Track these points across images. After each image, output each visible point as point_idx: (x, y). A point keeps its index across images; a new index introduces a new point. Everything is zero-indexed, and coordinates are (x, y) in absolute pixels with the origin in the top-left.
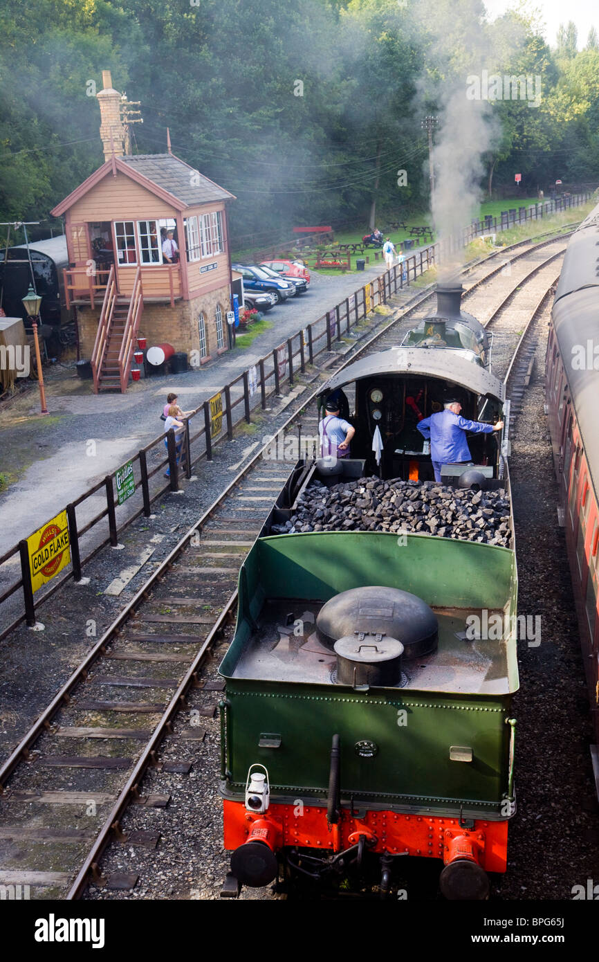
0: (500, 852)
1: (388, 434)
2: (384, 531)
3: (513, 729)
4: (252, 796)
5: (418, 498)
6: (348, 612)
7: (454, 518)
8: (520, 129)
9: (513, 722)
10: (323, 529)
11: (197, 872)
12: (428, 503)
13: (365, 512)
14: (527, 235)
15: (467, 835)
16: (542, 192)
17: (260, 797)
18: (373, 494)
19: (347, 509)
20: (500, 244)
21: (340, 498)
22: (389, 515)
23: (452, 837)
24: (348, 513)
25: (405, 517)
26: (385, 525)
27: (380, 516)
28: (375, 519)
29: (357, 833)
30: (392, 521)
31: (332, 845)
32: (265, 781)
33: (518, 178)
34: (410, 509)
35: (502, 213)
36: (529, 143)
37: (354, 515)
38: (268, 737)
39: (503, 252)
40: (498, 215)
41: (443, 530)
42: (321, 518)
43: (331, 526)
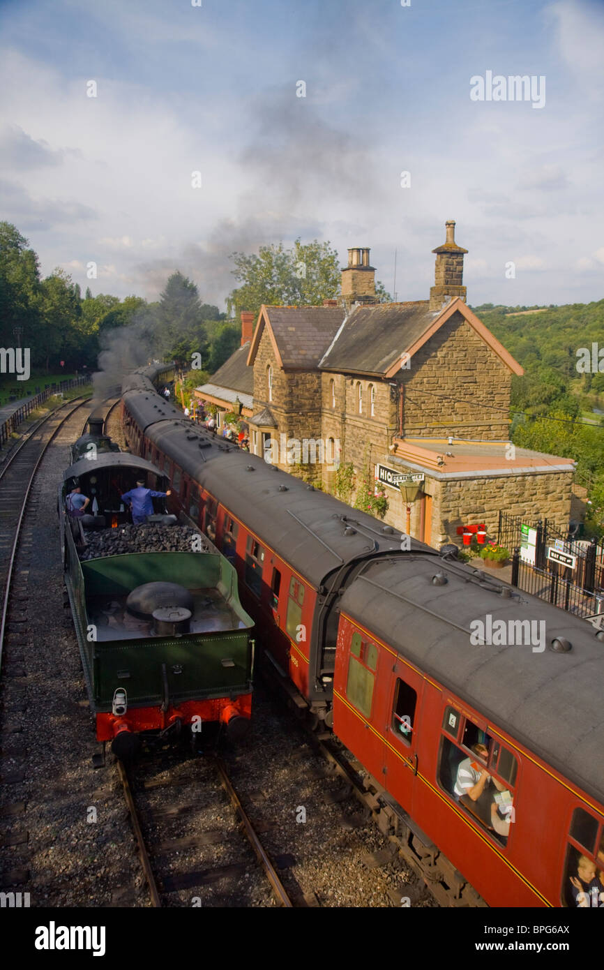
0: (248, 710)
1: (101, 501)
2: (142, 552)
3: (253, 645)
4: (118, 707)
5: (157, 533)
6: (149, 597)
7: (178, 542)
8: (64, 337)
9: (253, 641)
10: (107, 555)
11: (58, 763)
12: (162, 535)
13: (128, 543)
14: (79, 394)
15: (232, 705)
16: (77, 372)
17: (124, 706)
18: (130, 533)
19: (117, 542)
20: (65, 399)
21: (111, 536)
22: (144, 543)
23: (225, 707)
24: (118, 545)
25: (152, 544)
26: (142, 549)
27: (139, 544)
28: (137, 547)
29: (174, 716)
30: (146, 546)
31: (160, 726)
32: (125, 698)
33: (62, 363)
34: (154, 539)
35: (61, 383)
36: (69, 345)
37: (123, 545)
38: (123, 672)
39: (70, 403)
40: (58, 383)
41: (174, 548)
42: (104, 549)
43: (111, 552)
